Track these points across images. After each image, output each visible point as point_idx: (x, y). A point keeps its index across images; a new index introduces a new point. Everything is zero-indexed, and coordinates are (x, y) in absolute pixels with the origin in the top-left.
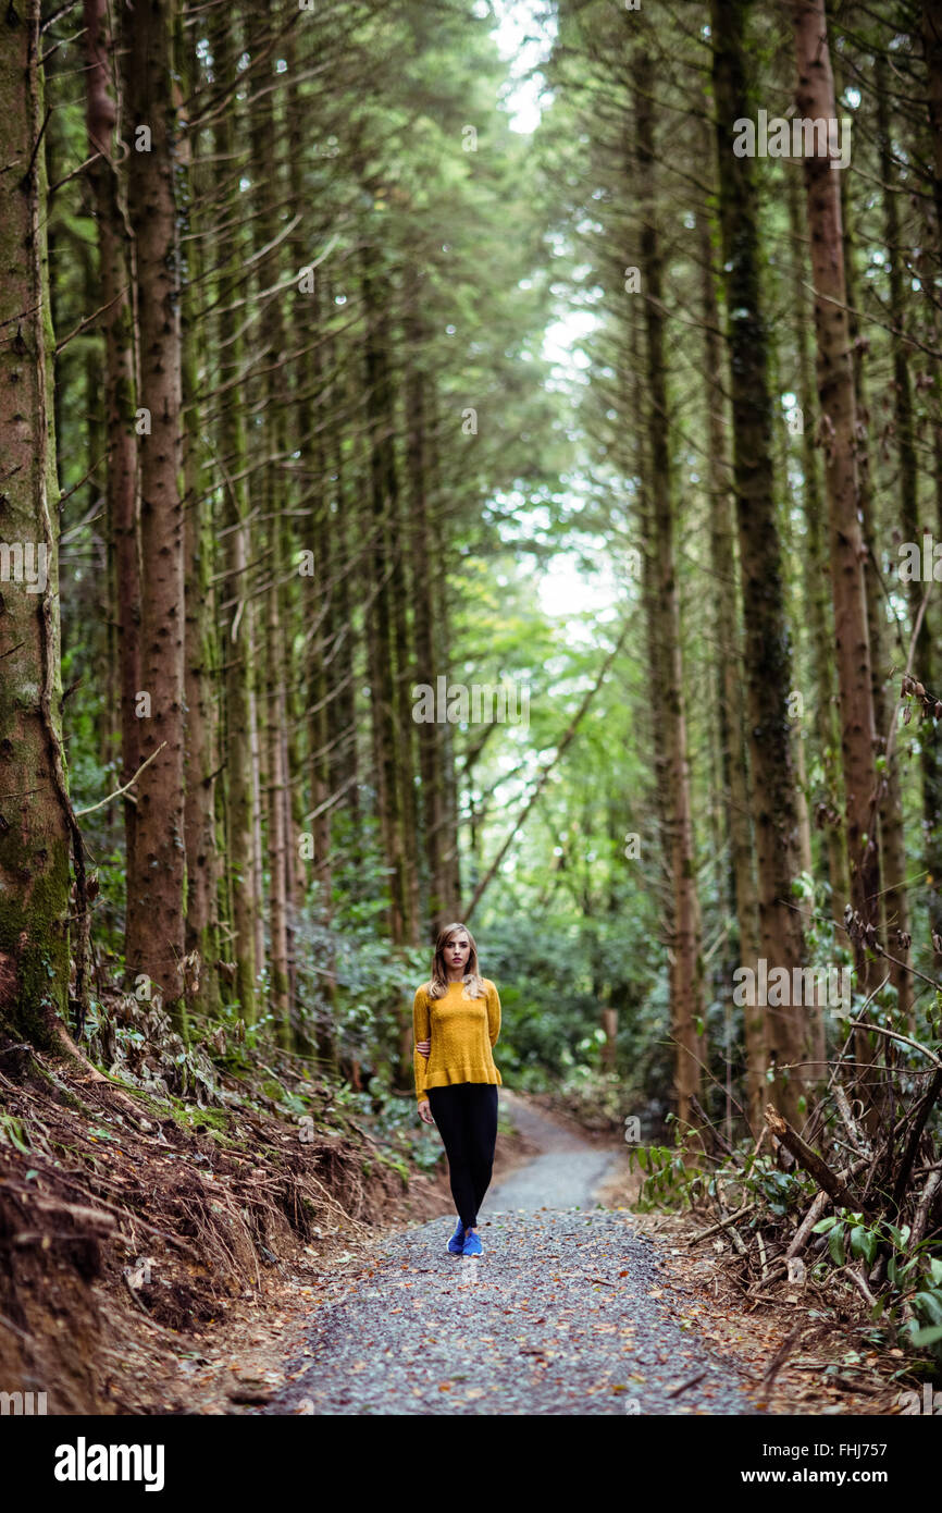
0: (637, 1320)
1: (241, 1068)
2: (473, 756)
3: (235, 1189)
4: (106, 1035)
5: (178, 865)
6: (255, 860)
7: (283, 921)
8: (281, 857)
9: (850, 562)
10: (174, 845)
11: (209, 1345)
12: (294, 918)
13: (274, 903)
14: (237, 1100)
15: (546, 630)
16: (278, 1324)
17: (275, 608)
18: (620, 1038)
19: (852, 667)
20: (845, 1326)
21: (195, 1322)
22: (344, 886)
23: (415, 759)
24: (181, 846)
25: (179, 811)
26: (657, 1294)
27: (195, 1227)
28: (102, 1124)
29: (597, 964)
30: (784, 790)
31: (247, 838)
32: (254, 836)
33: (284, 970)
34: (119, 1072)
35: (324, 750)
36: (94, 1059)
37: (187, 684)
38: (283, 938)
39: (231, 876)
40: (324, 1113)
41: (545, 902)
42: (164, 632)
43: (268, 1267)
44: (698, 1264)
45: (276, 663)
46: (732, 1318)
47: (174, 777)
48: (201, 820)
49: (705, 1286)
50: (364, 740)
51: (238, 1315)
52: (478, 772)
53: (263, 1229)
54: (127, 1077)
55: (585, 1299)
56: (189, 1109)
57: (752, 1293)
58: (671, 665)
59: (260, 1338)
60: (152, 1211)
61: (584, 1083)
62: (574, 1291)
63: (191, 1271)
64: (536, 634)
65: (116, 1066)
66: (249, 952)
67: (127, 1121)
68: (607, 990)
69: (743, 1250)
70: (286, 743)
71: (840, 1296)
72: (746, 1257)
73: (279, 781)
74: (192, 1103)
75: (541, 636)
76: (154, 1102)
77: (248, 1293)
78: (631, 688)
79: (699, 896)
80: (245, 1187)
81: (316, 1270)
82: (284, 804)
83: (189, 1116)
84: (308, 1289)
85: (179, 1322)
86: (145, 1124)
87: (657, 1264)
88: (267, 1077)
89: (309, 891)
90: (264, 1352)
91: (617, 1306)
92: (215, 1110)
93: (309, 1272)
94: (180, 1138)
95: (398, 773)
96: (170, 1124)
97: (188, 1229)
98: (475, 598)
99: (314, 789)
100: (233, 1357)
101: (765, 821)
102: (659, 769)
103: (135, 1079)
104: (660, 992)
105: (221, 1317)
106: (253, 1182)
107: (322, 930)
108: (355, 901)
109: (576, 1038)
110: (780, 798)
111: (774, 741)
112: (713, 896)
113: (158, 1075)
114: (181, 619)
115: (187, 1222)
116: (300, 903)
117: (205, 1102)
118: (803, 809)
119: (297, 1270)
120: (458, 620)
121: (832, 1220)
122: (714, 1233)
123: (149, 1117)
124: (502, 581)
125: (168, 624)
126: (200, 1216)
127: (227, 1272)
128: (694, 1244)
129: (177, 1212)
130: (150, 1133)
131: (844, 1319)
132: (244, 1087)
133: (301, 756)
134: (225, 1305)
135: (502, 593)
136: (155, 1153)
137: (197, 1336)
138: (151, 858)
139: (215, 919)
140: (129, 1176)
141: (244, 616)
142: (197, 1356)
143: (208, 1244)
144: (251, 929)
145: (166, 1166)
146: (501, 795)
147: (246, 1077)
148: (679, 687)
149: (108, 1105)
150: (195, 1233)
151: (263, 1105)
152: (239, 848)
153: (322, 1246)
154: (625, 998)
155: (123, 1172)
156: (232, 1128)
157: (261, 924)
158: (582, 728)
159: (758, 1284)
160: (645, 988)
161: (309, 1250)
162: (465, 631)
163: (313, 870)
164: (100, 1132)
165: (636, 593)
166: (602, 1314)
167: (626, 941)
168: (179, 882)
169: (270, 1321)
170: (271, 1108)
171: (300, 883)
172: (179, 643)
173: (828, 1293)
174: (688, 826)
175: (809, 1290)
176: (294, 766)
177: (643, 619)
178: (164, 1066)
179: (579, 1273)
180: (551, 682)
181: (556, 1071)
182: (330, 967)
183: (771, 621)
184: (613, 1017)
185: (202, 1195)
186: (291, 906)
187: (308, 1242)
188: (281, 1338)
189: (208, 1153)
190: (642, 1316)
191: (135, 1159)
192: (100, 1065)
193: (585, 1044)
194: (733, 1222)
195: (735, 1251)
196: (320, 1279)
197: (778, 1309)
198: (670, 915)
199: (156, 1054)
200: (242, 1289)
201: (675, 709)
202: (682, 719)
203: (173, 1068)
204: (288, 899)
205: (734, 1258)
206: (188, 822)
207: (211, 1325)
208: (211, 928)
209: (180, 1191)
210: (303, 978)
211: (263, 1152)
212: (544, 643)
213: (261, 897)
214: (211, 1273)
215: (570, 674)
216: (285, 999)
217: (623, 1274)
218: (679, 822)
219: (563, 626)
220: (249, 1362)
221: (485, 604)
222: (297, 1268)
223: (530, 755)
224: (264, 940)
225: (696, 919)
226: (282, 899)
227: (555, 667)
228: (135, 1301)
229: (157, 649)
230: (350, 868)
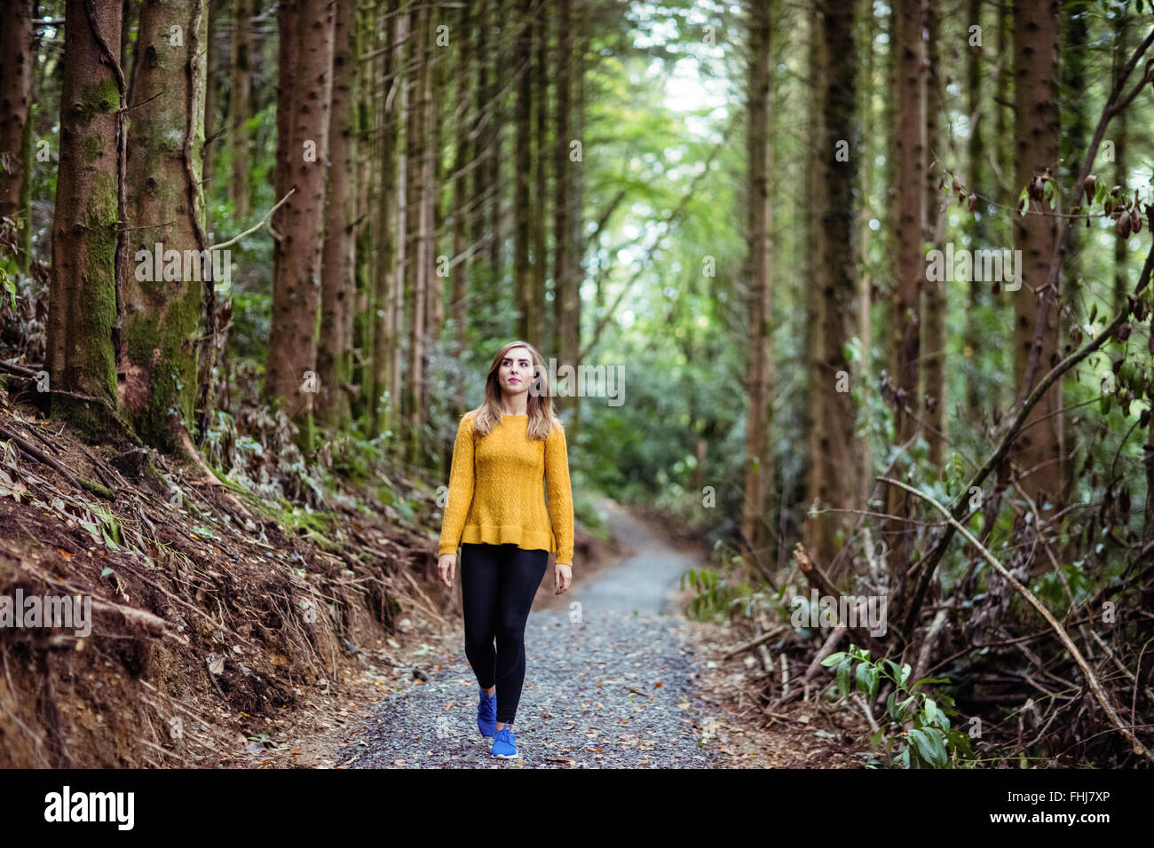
0: (660, 733)
1: (361, 476)
2: (603, 222)
3: (325, 588)
4: (228, 442)
5: (314, 298)
6: (395, 298)
7: (419, 351)
8: (420, 298)
9: (913, 74)
10: (310, 281)
11: (277, 729)
12: (430, 349)
13: (412, 336)
14: (351, 503)
15: (667, 122)
16: (344, 712)
17: (428, 85)
18: (706, 465)
19: (910, 165)
20: (847, 750)
21: (269, 708)
22: (478, 324)
23: (550, 222)
24: (317, 281)
25: (317, 252)
26: (685, 706)
27: (280, 620)
28: (207, 523)
29: (693, 401)
30: (847, 268)
31: (390, 279)
32: (396, 279)
33: (417, 392)
34: (237, 478)
35: (466, 209)
36: (214, 464)
37: (331, 142)
38: (418, 365)
39: (372, 310)
40: (430, 519)
41: (653, 347)
42: (313, 96)
43: (348, 657)
44: (729, 677)
45: (426, 132)
46: (748, 733)
47: (314, 222)
48: (342, 261)
49: (732, 699)
50: (507, 203)
51: (309, 703)
52: (605, 238)
53: (346, 623)
54: (244, 481)
55: (619, 708)
56: (296, 512)
57: (769, 710)
58: (762, 156)
59: (325, 725)
60: (242, 604)
61: (674, 498)
62: (612, 698)
63: (273, 659)
64: (659, 124)
65: (233, 471)
66: (385, 375)
67: (233, 521)
68: (700, 425)
69: (770, 668)
70: (432, 201)
71: (848, 719)
72: (771, 675)
73: (422, 232)
74: (301, 506)
75: (663, 127)
76: (264, 505)
77: (323, 681)
78: (734, 173)
79: (775, 352)
80: (333, 585)
81: (393, 661)
82: (427, 253)
83: (293, 518)
84: (382, 679)
85: (252, 707)
86: (250, 525)
87: (692, 676)
88: (383, 484)
89: (444, 327)
90: (327, 740)
91: (645, 717)
92: (322, 514)
93: (387, 663)
94: (280, 538)
95: (531, 233)
96: (272, 526)
97: (275, 622)
98: (609, 92)
99: (456, 242)
100: (298, 741)
101: (829, 293)
102: (751, 243)
103: (251, 483)
104: (740, 430)
105: (293, 703)
106: (341, 581)
107: (452, 360)
108: (487, 338)
109: (672, 460)
110: (843, 274)
111: (840, 224)
112: (791, 351)
113: (275, 481)
114: (329, 85)
115: (273, 615)
116: (436, 337)
117: (314, 506)
118: (864, 285)
119: (375, 660)
120: (596, 109)
121: (841, 655)
122: (748, 650)
123: (256, 517)
124: (634, 79)
125: (317, 89)
126: (286, 610)
127: (308, 661)
128: (729, 658)
129: (265, 606)
130: (253, 533)
131: (849, 741)
132: (361, 493)
133: (444, 212)
134: (299, 692)
135: (635, 89)
136: (252, 552)
137: (268, 720)
138: (290, 290)
139: (349, 346)
140: (224, 572)
141: (399, 90)
142: (264, 738)
143: (291, 636)
144: (388, 357)
145: (260, 564)
146: (625, 257)
147: (363, 484)
148: (768, 175)
149: (218, 506)
150: (280, 626)
151: (375, 508)
152: (381, 288)
153: (405, 639)
154: (714, 432)
155: (218, 568)
156: (333, 531)
157: (398, 352)
158: (690, 206)
159: (778, 701)
160: (729, 425)
161: (392, 642)
162: (600, 118)
163: (451, 308)
164: (204, 531)
165: (743, 97)
166: (630, 724)
167: (714, 385)
168: (313, 313)
169: (338, 710)
170: (381, 512)
171: (436, 320)
172: (325, 107)
173: (837, 715)
174: (767, 292)
175: (820, 712)
176: (438, 220)
177: (745, 118)
178: (281, 472)
179: (621, 681)
180: (668, 167)
181: (653, 488)
182: (460, 392)
183: (845, 122)
184: (703, 447)
185: (289, 592)
186: (428, 339)
187: (392, 634)
188: (344, 726)
189: (303, 554)
190: (665, 729)
191: (232, 557)
192: (219, 469)
193: (678, 468)
194: (764, 642)
195: (763, 668)
196: (396, 670)
197: (790, 728)
198: (748, 365)
199: (275, 462)
200: (317, 678)
201: (764, 194)
202: (768, 203)
203: (288, 474)
204: (425, 331)
205: (759, 674)
206: (324, 261)
207: (282, 710)
208: (346, 354)
209: (269, 587)
210: (435, 401)
211: (358, 554)
212: (663, 133)
213: (400, 327)
214: (290, 661)
215: (688, 160)
216: (416, 418)
217: (658, 685)
218: (760, 289)
219: (682, 119)
220: (311, 747)
221: (617, 97)
222: (376, 658)
223: (650, 225)
224: (401, 364)
225: (770, 372)
226: (419, 332)
227: (673, 155)
228: (214, 686)
229: (306, 110)
230: (487, 311)
